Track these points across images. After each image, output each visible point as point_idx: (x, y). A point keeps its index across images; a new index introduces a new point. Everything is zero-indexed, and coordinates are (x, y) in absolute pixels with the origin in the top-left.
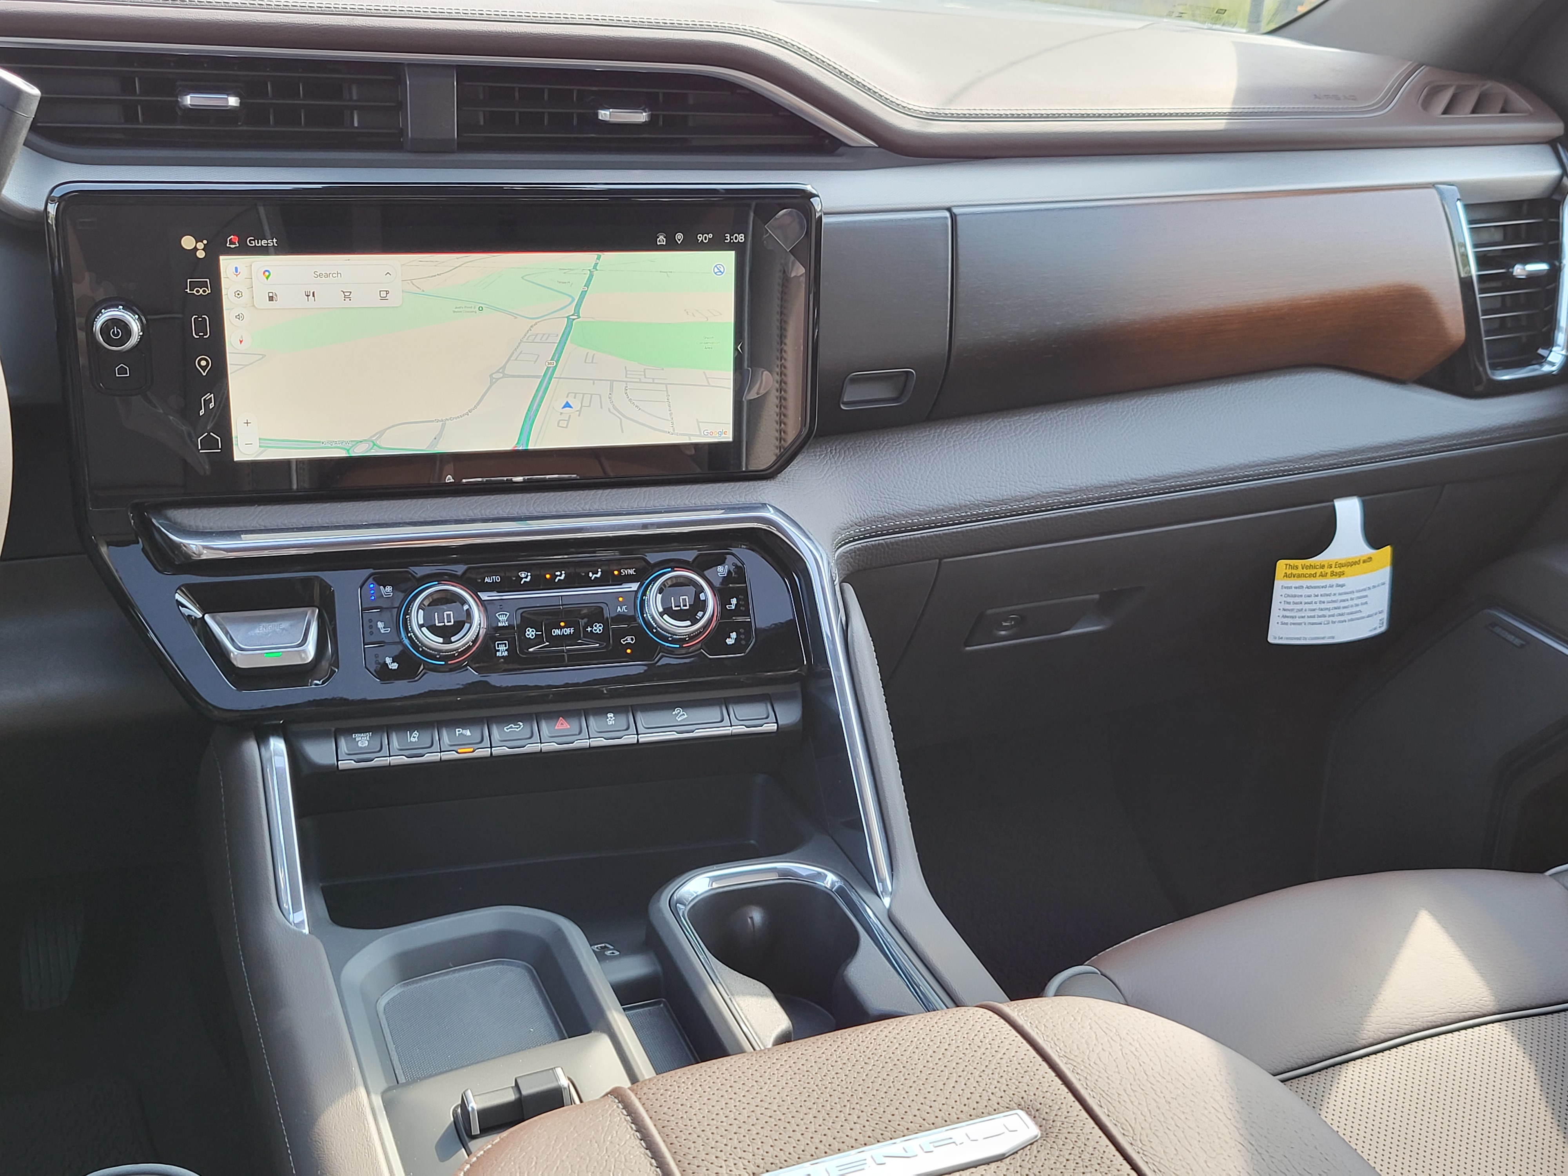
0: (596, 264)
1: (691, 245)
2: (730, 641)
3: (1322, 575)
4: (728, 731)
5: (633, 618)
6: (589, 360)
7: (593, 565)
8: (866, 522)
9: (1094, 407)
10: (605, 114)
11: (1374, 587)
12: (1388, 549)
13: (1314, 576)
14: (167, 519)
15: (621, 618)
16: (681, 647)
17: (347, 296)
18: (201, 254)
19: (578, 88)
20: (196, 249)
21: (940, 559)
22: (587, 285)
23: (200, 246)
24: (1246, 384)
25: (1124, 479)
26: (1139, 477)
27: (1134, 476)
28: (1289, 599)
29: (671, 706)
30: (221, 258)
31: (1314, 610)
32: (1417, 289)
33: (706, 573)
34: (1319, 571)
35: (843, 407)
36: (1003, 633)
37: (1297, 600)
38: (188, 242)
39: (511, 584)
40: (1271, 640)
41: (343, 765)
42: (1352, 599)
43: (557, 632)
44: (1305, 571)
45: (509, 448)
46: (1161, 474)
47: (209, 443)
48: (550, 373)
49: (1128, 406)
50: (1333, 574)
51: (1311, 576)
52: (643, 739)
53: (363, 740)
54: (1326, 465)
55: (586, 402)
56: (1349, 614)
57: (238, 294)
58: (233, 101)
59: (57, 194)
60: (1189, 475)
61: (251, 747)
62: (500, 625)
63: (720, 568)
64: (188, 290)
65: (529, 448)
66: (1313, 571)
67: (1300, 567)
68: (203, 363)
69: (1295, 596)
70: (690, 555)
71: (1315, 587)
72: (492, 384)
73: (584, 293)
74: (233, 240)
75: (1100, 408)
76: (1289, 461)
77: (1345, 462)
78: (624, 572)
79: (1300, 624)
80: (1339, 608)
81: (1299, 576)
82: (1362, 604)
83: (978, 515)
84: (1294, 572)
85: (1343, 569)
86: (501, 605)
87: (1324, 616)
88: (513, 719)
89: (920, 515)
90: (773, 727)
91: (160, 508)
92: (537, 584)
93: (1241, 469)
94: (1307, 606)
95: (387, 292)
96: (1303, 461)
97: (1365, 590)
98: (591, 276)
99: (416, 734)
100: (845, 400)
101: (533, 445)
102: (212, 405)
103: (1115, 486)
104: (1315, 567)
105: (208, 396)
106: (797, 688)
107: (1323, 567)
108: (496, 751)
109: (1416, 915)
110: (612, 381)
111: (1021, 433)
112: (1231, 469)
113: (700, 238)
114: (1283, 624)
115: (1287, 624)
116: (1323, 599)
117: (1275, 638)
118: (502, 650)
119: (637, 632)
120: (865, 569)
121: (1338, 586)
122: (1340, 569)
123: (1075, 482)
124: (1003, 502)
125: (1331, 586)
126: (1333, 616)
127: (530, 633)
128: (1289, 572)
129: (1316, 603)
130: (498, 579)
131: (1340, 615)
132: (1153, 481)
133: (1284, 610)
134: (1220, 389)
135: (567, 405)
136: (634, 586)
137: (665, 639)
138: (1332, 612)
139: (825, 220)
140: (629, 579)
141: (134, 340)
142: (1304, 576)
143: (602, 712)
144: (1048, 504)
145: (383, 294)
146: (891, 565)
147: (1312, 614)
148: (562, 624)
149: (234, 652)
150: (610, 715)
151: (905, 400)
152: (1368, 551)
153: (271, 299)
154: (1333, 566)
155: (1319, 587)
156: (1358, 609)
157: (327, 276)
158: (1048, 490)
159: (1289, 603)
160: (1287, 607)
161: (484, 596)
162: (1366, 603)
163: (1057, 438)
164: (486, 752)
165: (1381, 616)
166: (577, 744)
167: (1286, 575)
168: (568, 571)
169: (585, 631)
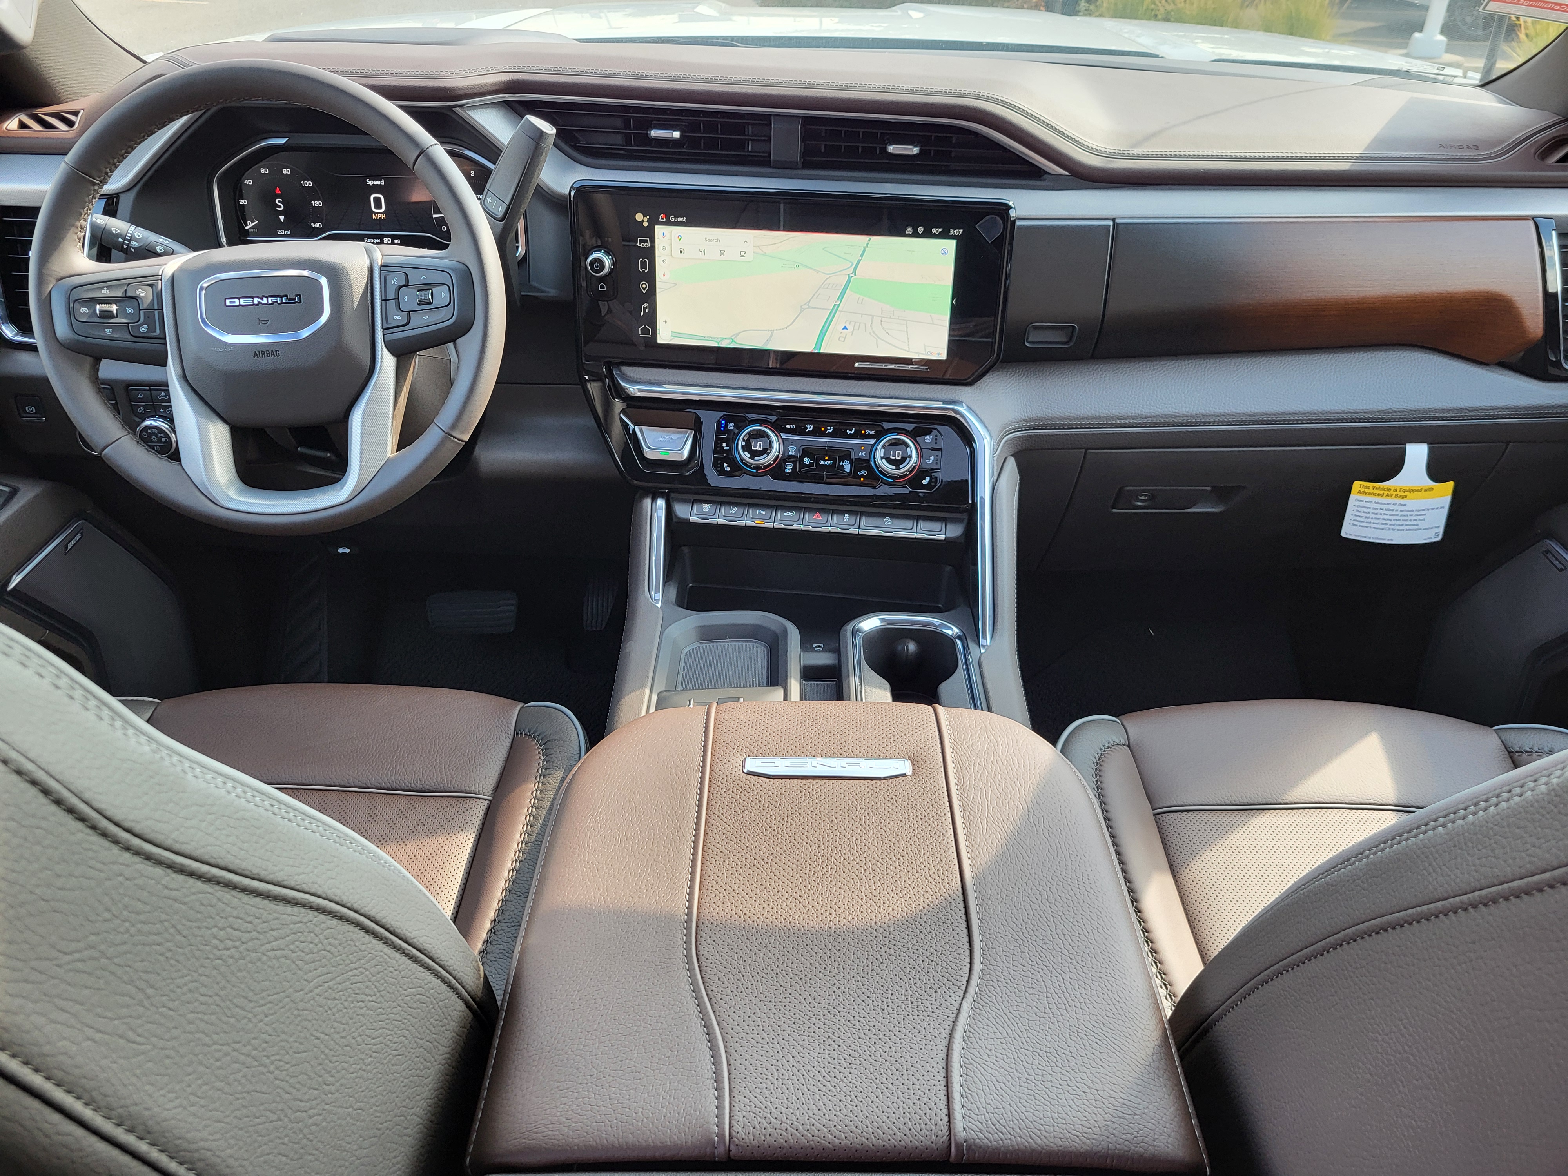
0: (868, 244)
1: (928, 234)
2: (924, 482)
3: (1388, 495)
4: (915, 535)
5: (868, 461)
6: (860, 301)
7: (850, 426)
8: (1031, 420)
9: (1218, 361)
10: (891, 149)
11: (1433, 509)
12: (1450, 485)
13: (1382, 495)
14: (620, 371)
15: (859, 460)
16: (894, 481)
17: (722, 253)
18: (646, 224)
19: (881, 131)
20: (643, 221)
21: (1086, 450)
22: (862, 256)
23: (646, 219)
24: (1346, 355)
25: (1226, 411)
26: (1238, 411)
27: (1234, 410)
28: (1360, 509)
29: (884, 515)
30: (656, 227)
31: (1379, 519)
32: (1501, 295)
33: (918, 439)
34: (1386, 493)
35: (1027, 344)
36: (1139, 503)
37: (1365, 510)
38: (639, 217)
39: (801, 431)
40: (1343, 534)
41: (693, 519)
42: (1411, 515)
43: (822, 462)
44: (1375, 491)
45: (809, 350)
46: (1256, 411)
47: (645, 331)
48: (836, 307)
49: (1245, 362)
50: (1397, 496)
51: (1379, 495)
52: (862, 532)
53: (706, 507)
54: (1397, 419)
55: (857, 327)
56: (1407, 525)
57: (664, 248)
58: (676, 135)
59: (576, 186)
60: (1279, 414)
61: (648, 502)
62: (790, 453)
63: (927, 437)
64: (638, 244)
65: (822, 351)
66: (1381, 492)
67: (1371, 488)
68: (644, 285)
69: (1365, 507)
70: (910, 427)
71: (1382, 503)
72: (802, 311)
73: (859, 261)
74: (662, 218)
75: (1221, 362)
76: (1365, 413)
77: (1414, 418)
78: (868, 432)
79: (1367, 527)
80: (1399, 520)
81: (1370, 494)
82: (1420, 520)
83: (1112, 424)
84: (1366, 490)
85: (1406, 494)
86: (793, 442)
87: (1386, 524)
88: (791, 509)
89: (1071, 420)
90: (943, 537)
91: (619, 365)
92: (815, 433)
93: (1323, 414)
94: (1374, 516)
95: (745, 252)
96: (1377, 413)
97: (1424, 510)
98: (864, 250)
99: (735, 509)
100: (1030, 340)
101: (823, 350)
102: (647, 310)
103: (1218, 416)
104: (1383, 489)
105: (646, 305)
106: (965, 516)
107: (1389, 490)
108: (777, 526)
109: (1367, 733)
110: (873, 316)
111: (1156, 373)
112: (1315, 414)
113: (934, 231)
114: (1354, 525)
115: (1356, 525)
116: (1386, 512)
117: (1346, 534)
118: (789, 468)
119: (869, 468)
120: (1031, 450)
121: (1400, 504)
122: (1402, 494)
123: (1187, 410)
124: (1131, 417)
125: (1394, 504)
126: (1394, 525)
127: (807, 461)
128: (1362, 490)
129: (1381, 514)
130: (793, 427)
131: (1399, 525)
132: (1249, 415)
133: (1356, 516)
134: (1322, 356)
135: (845, 328)
136: (872, 442)
137: (885, 475)
138: (1393, 522)
139: (1018, 223)
140: (870, 437)
141: (607, 270)
142: (1374, 494)
143: (842, 513)
144: (1165, 423)
145: (743, 253)
146: (1049, 449)
147: (1377, 521)
148: (826, 458)
149: (645, 449)
150: (847, 515)
151: (1072, 344)
152: (1432, 484)
153: (681, 252)
154: (1398, 490)
155: (1384, 504)
156: (1416, 523)
157: (712, 240)
158: (1166, 413)
159: (1360, 512)
160: (1358, 514)
161: (784, 436)
162: (1424, 520)
163: (1182, 379)
164: (770, 525)
165: (1437, 530)
166: (823, 529)
167: (1359, 492)
168: (836, 427)
169: (839, 464)
